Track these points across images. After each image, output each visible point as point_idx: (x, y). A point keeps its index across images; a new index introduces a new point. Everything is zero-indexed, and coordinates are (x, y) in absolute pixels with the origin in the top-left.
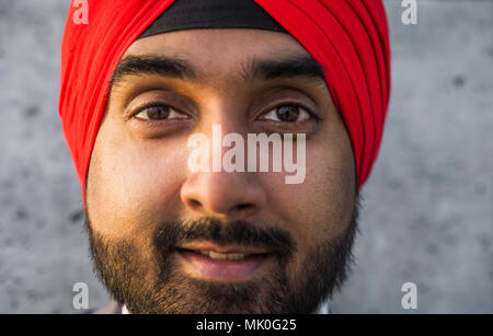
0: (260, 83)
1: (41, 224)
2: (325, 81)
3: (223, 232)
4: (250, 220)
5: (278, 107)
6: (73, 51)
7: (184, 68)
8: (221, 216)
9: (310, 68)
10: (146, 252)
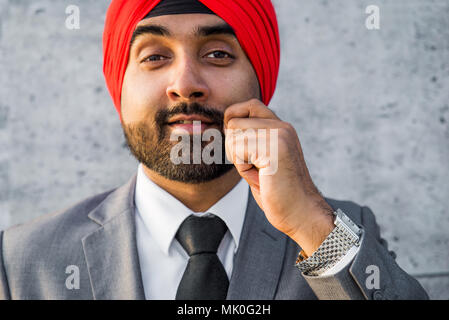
0: (203, 38)
1: (107, 150)
2: (236, 37)
3: (188, 108)
4: (201, 103)
5: (214, 52)
6: (109, 36)
7: (165, 31)
8: (187, 100)
9: (227, 30)
10: (152, 125)
